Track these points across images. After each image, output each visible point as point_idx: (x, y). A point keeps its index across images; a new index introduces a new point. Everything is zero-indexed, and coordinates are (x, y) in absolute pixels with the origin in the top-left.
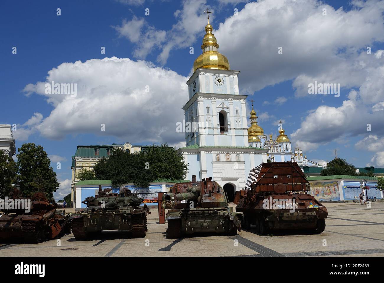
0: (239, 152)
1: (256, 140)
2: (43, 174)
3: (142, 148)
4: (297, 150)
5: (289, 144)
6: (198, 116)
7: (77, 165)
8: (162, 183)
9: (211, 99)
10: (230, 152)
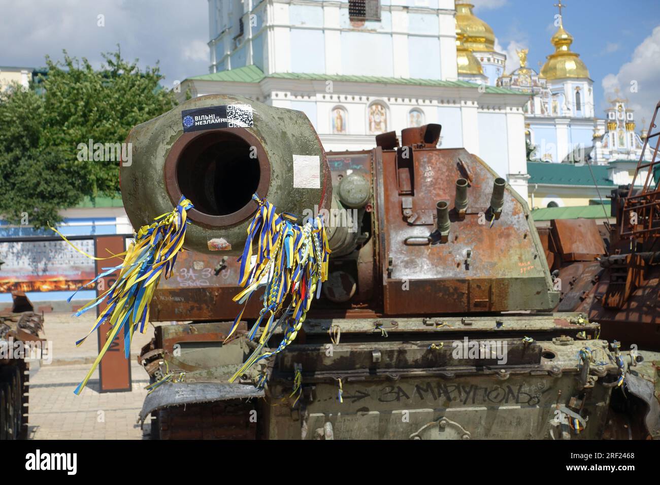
0: (420, 101)
1: (470, 69)
4: (617, 108)
5: (585, 86)
10: (385, 99)
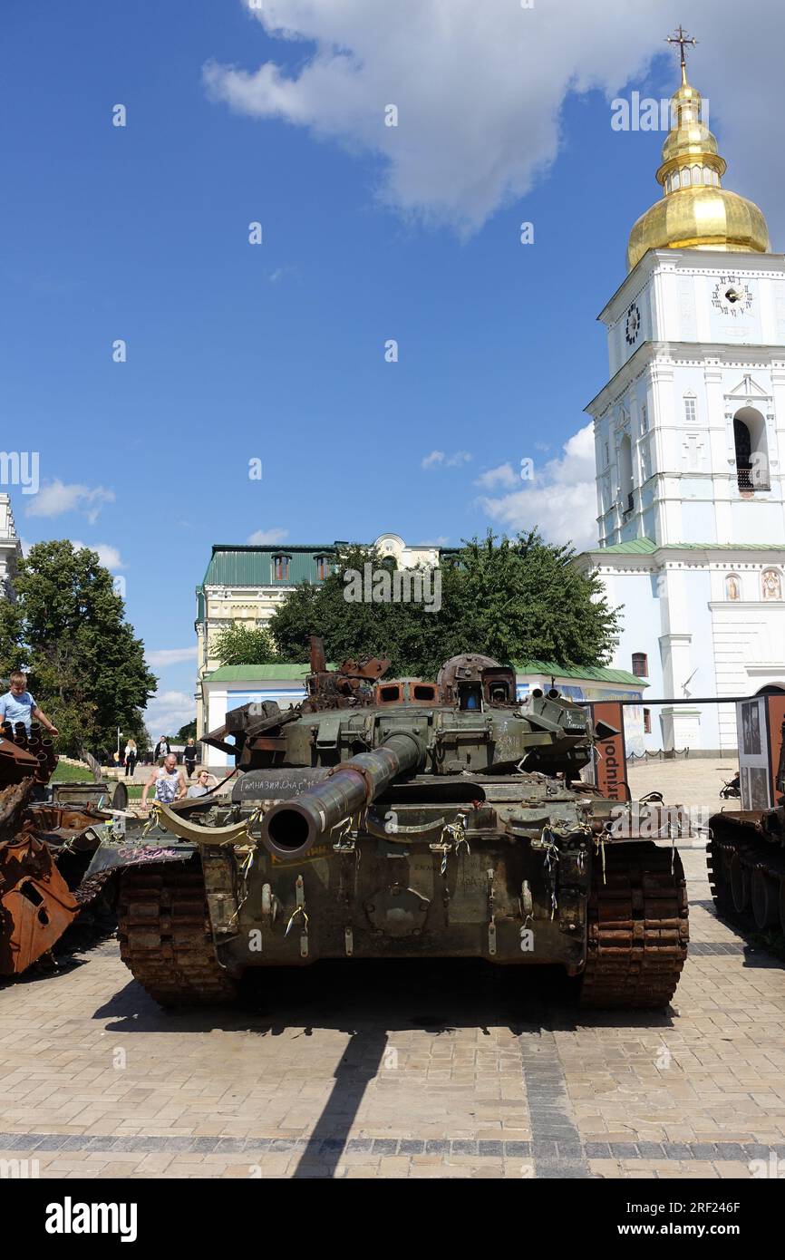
2: (99, 647)
3: (441, 552)
6: (653, 431)
7: (213, 613)
8: (528, 677)
9: (702, 364)
